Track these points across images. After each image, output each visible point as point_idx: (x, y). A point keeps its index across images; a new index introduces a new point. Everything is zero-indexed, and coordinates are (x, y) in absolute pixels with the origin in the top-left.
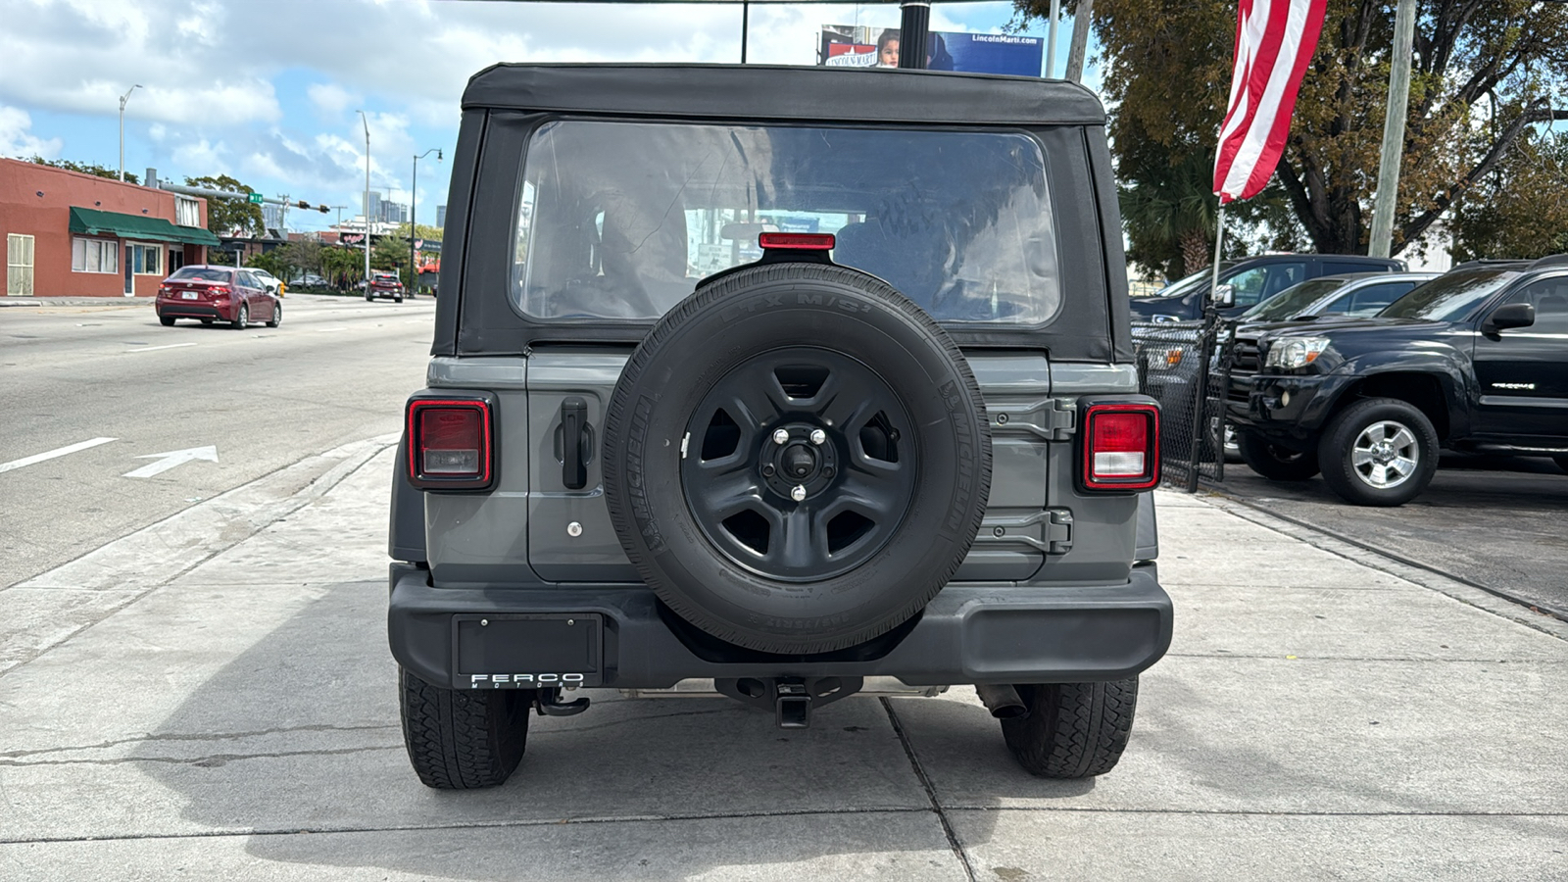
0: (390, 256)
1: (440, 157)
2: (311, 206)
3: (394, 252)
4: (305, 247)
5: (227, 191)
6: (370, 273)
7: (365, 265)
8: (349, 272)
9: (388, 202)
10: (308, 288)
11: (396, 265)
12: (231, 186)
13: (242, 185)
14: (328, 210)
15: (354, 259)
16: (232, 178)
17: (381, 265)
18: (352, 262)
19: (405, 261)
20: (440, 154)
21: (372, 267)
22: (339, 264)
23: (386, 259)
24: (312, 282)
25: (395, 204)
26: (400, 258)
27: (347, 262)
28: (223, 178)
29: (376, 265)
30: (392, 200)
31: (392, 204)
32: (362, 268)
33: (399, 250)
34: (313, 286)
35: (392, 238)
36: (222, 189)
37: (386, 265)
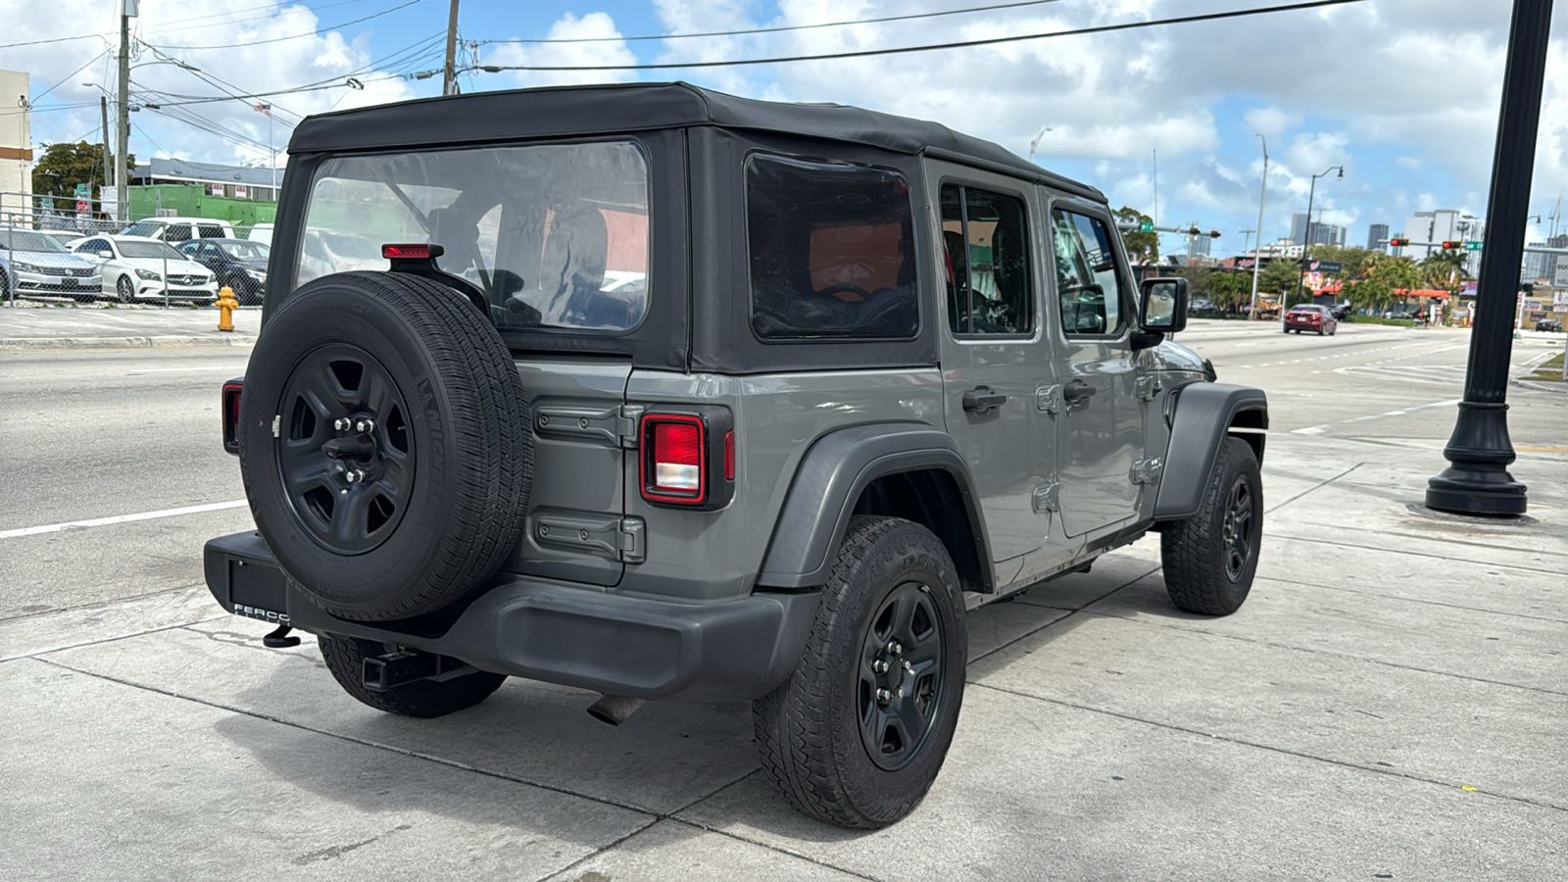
0: (1278, 279)
1: (1341, 175)
2: (1202, 232)
3: (1283, 274)
4: (1195, 272)
5: (1127, 221)
6: (1257, 297)
7: (1252, 288)
8: (1237, 297)
9: (1318, 224)
10: (1194, 312)
11: (1283, 288)
12: (1131, 216)
13: (1142, 215)
14: (1219, 235)
15: (1241, 283)
16: (1133, 209)
17: (1269, 288)
18: (1240, 286)
19: (1294, 283)
20: (1341, 171)
21: (1259, 290)
22: (1226, 288)
23: (1274, 282)
24: (1200, 306)
25: (1325, 225)
26: (1289, 281)
27: (1234, 286)
28: (1125, 209)
29: (1263, 288)
30: (1322, 222)
31: (1322, 225)
32: (1249, 292)
33: (1289, 272)
34: (1200, 310)
35: (1283, 260)
36: (1122, 221)
37: (1274, 288)
